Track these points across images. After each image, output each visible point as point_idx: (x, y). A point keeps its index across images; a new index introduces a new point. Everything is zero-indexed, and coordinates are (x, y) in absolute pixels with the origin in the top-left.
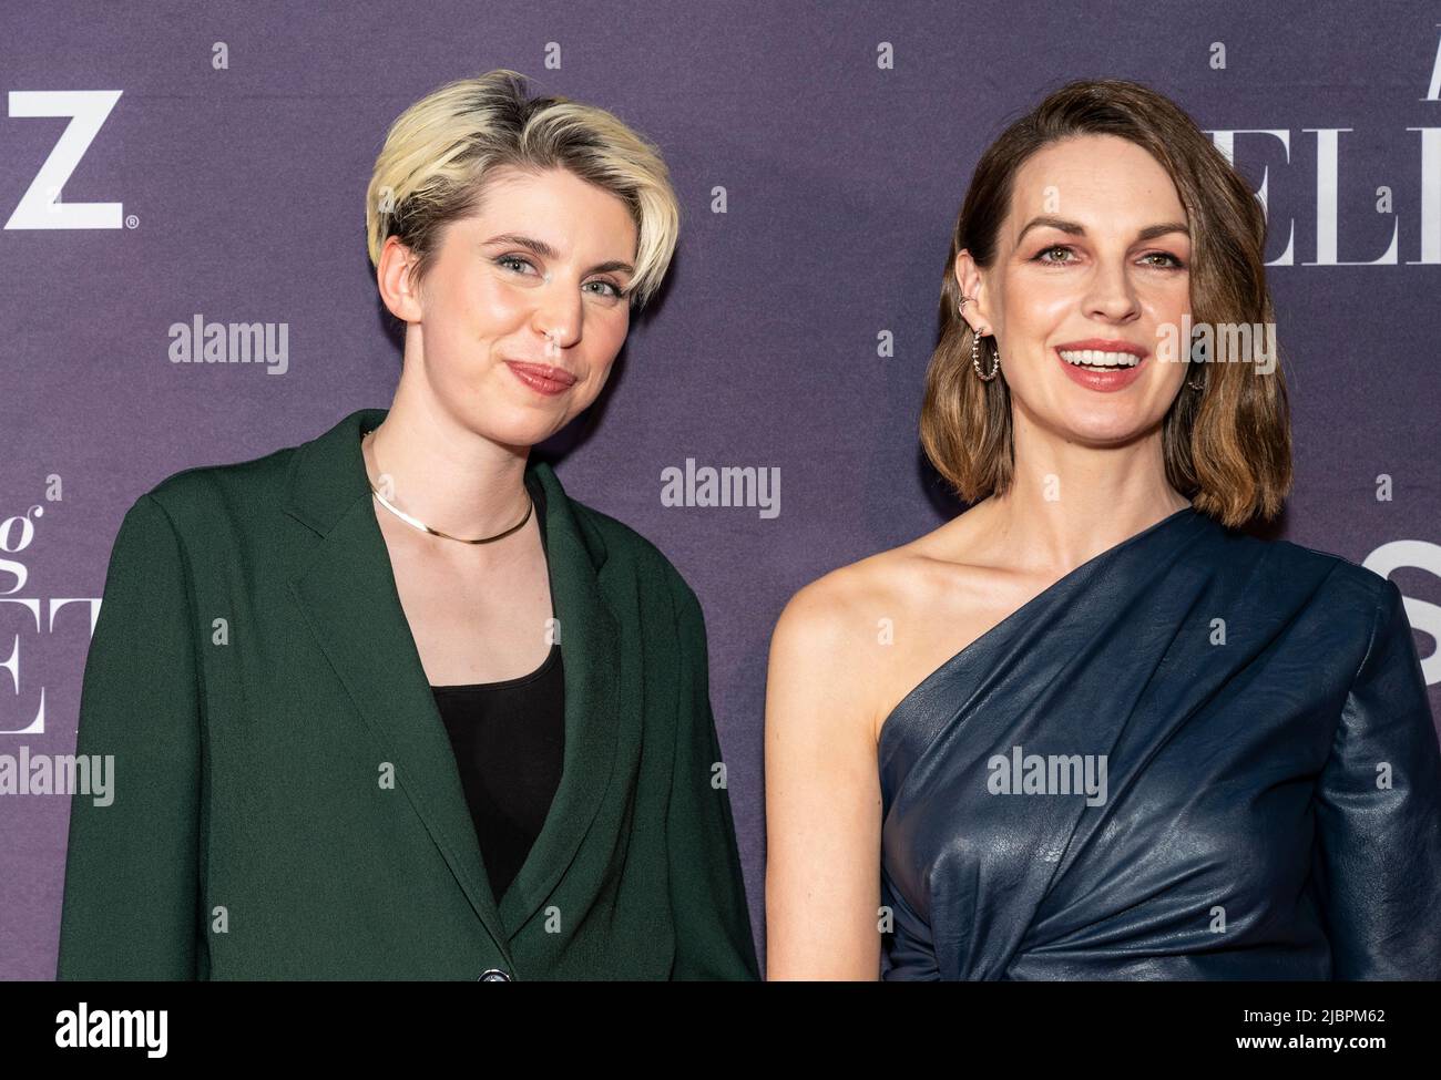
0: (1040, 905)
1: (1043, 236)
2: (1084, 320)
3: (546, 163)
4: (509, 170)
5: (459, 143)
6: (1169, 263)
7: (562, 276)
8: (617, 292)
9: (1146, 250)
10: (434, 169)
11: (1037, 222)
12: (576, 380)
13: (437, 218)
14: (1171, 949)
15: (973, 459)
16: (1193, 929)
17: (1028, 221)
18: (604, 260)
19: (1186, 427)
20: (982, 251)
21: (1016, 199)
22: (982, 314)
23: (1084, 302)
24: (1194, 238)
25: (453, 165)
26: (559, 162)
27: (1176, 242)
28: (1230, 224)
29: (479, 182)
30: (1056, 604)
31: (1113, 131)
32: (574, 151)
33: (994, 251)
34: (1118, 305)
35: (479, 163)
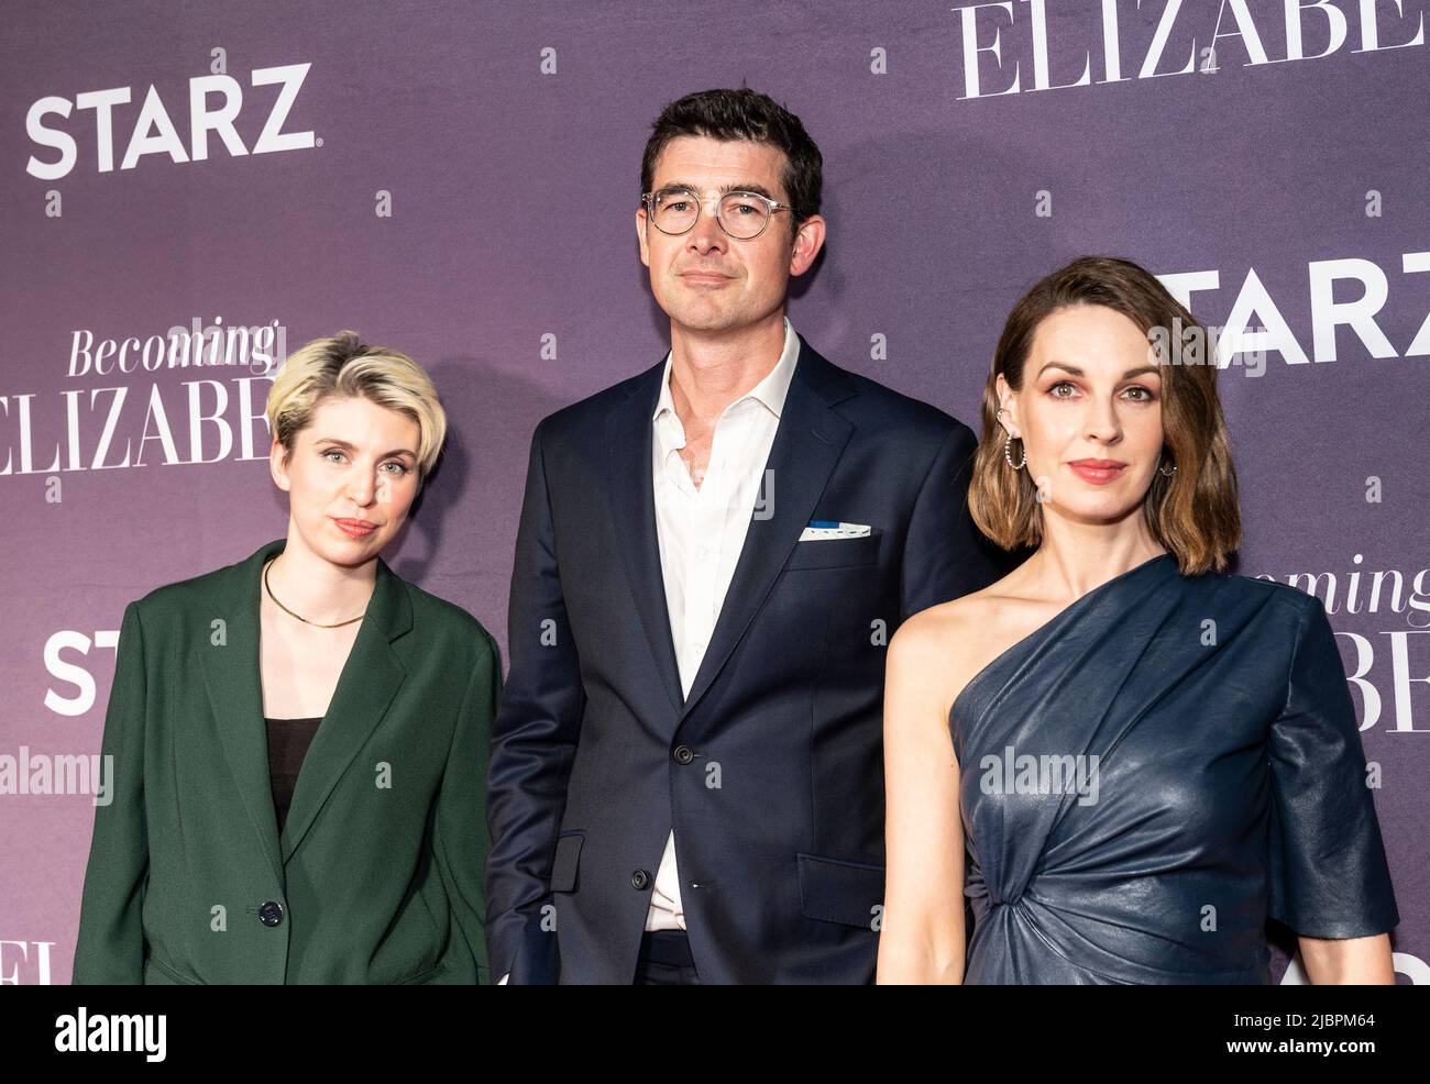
0: (1048, 838)
1: (1054, 374)
2: (1084, 442)
3: (353, 393)
4: (330, 400)
5: (303, 383)
6: (1144, 395)
7: (363, 462)
8: (404, 469)
10: (291, 399)
12: (376, 527)
13: (294, 429)
14: (1139, 872)
15: (1010, 523)
16: (1161, 855)
18: (393, 448)
19: (1157, 505)
22: (1012, 423)
24: (1163, 376)
25: (303, 396)
26: (361, 392)
27: (1150, 379)
29: (315, 406)
30: (1065, 623)
31: (1104, 304)
32: (369, 384)
33: (1021, 379)
34: (1107, 431)
35: (315, 394)
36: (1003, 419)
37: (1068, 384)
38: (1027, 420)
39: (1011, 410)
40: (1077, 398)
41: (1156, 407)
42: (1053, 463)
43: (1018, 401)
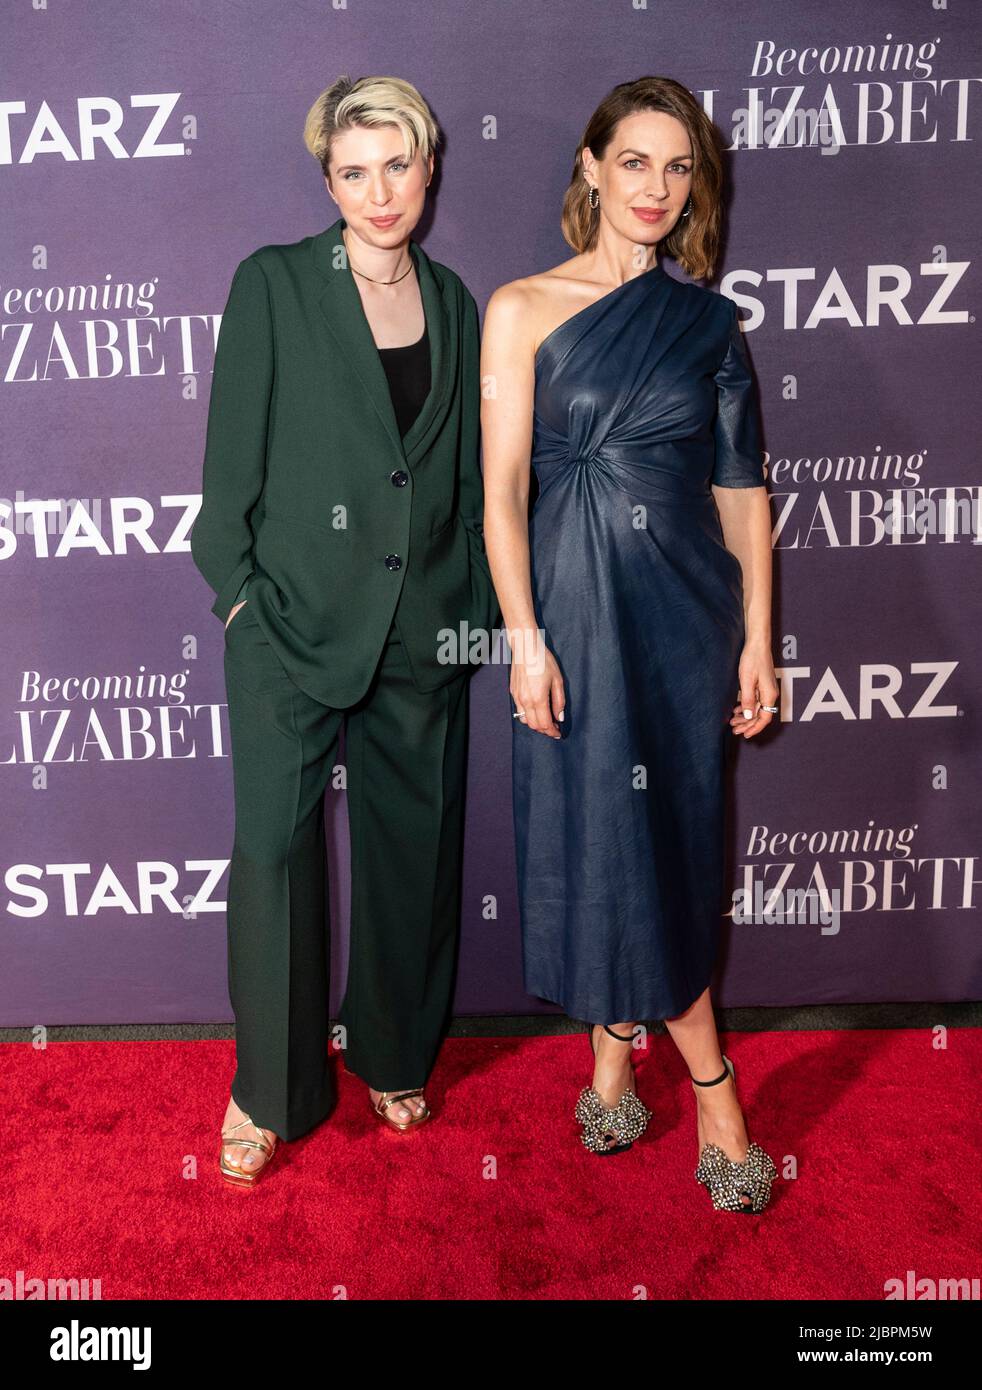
9: (674, 165)
11: (628, 151)
17: (624, 149)
20: (598, 154)
21: (618, 136)
23: (645, 190)
27: (687, 162)
28: (709, 154)
36: (587, 176)
37: (639, 161)
38: (608, 180)
39: (592, 171)
40: (641, 170)
41: (688, 177)
42: (622, 208)
43: (600, 167)
